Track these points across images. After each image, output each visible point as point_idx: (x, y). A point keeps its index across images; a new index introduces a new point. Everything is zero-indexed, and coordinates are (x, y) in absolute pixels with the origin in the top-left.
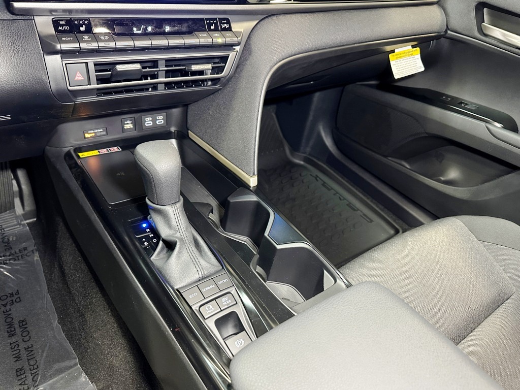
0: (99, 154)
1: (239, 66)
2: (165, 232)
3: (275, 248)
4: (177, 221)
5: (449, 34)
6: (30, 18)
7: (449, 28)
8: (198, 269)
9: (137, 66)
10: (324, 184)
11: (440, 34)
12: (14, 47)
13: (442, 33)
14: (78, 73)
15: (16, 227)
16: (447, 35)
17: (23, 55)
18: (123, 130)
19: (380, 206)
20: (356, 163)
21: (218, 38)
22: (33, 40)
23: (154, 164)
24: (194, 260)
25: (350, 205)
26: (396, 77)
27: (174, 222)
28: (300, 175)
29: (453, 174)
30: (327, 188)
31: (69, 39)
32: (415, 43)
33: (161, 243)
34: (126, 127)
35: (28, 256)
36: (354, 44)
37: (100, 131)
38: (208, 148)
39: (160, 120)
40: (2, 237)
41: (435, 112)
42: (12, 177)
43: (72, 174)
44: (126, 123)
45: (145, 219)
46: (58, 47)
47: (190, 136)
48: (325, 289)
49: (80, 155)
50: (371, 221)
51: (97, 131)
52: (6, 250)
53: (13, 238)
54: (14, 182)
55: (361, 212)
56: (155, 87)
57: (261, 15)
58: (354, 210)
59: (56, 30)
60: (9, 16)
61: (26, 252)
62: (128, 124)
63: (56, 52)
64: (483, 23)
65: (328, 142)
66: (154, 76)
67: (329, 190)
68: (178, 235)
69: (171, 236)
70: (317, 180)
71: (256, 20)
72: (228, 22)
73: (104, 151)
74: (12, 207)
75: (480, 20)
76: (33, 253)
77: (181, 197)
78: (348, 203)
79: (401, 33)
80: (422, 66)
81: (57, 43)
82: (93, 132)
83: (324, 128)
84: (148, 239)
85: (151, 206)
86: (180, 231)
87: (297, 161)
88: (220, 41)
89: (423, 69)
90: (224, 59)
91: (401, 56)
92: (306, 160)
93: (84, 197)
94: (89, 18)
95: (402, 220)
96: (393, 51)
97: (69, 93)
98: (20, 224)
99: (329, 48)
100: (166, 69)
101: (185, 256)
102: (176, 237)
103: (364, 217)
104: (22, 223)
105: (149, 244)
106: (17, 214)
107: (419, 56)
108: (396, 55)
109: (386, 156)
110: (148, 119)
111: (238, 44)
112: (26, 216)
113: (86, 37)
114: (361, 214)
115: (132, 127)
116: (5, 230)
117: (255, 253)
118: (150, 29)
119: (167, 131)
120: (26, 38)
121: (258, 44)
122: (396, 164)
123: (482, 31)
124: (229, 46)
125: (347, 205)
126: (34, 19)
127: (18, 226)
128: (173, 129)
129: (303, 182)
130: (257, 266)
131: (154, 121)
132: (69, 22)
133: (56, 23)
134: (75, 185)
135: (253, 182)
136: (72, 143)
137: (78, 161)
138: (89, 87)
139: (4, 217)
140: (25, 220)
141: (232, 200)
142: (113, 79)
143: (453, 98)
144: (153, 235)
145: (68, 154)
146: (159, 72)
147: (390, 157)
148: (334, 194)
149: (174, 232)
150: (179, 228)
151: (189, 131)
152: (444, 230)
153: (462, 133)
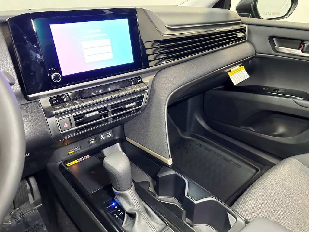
0: (78, 162)
1: (150, 99)
2: (127, 207)
3: (194, 203)
4: (133, 199)
5: (258, 55)
6: (38, 100)
7: (257, 52)
8: (153, 229)
9: (97, 113)
10: (206, 148)
11: (253, 56)
12: (30, 117)
13: (254, 56)
14: (65, 123)
15: (31, 212)
16: (257, 56)
17: (36, 121)
18: (90, 145)
19: (243, 156)
20: (222, 133)
21: (137, 88)
22: (40, 112)
23: (116, 168)
24: (148, 223)
25: (224, 159)
26: (235, 84)
27: (132, 201)
28: (191, 145)
29: (281, 130)
30: (208, 150)
31: (59, 107)
32: (241, 64)
33: (126, 215)
34: (91, 142)
35: (40, 229)
36: (209, 73)
37: (77, 149)
38: (138, 145)
39: (109, 134)
40: (23, 220)
41: (261, 98)
42: (26, 181)
43: (65, 178)
44: (91, 140)
45: (113, 201)
46: (54, 113)
47: (127, 140)
48: (231, 226)
49: (67, 164)
50: (240, 166)
51: (75, 149)
52: (26, 228)
53: (29, 219)
54: (27, 184)
55: (233, 162)
56: (107, 121)
57: (157, 70)
58: (228, 161)
59: (52, 104)
60: (26, 102)
61: (38, 226)
62: (92, 141)
63: (53, 116)
64: (276, 46)
65: (203, 123)
66: (106, 115)
67: (210, 151)
68: (135, 208)
69: (131, 209)
70: (201, 147)
71: (154, 74)
72: (140, 78)
73: (81, 159)
74: (27, 200)
75: (273, 45)
76: (42, 226)
77: (132, 183)
78: (223, 157)
79: (232, 61)
80: (248, 75)
81: (53, 111)
82: (73, 150)
83: (198, 117)
84: (118, 213)
85: (116, 193)
86: (136, 205)
87: (186, 137)
88: (138, 89)
89: (248, 76)
90: (142, 98)
91: (235, 72)
92: (192, 136)
93: (75, 191)
94: (68, 93)
95: (258, 162)
96: (230, 71)
97: (61, 134)
98: (33, 209)
99: (196, 79)
100: (112, 110)
101: (143, 222)
102: (135, 210)
103: (235, 164)
104: (34, 208)
105: (119, 217)
106: (31, 203)
107: (244, 70)
108: (232, 72)
109: (238, 126)
110: (103, 135)
111: (148, 89)
112: (36, 204)
113: (68, 104)
114: (233, 163)
115: (94, 142)
116: (25, 215)
117: (183, 210)
118: (100, 92)
119: (113, 139)
120: (36, 111)
121: (157, 86)
122: (245, 130)
123: (276, 51)
124: (143, 91)
125: (223, 159)
126: (39, 101)
127: (32, 211)
128: (117, 138)
129: (193, 149)
130: (186, 218)
131: (106, 135)
132: (58, 98)
133: (51, 100)
134: (68, 185)
135: (170, 162)
136: (62, 159)
137: (67, 168)
138: (72, 129)
139: (24, 207)
140: (36, 206)
141: (160, 175)
142: (84, 122)
143: (269, 88)
144: (120, 210)
145: (61, 166)
146: (108, 113)
147: (241, 126)
148: (214, 154)
149: (133, 207)
150: (135, 203)
151: (126, 137)
152: (288, 167)
153: (280, 107)
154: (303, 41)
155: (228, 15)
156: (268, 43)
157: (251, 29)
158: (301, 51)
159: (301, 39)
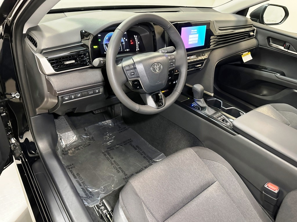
7: (259, 45)
13: (257, 47)
16: (259, 47)
21: (202, 58)
26: (244, 62)
32: (249, 51)
64: (270, 43)
72: (204, 53)
76: (128, 128)
80: (252, 57)
85: (196, 100)
89: (252, 59)
101: (209, 109)
107: (250, 55)
108: (244, 55)
117: (221, 110)
123: (270, 45)
135: (212, 95)
143: (262, 67)
144: (196, 107)
149: (204, 105)
154: (286, 42)
155: (246, 21)
156: (266, 40)
157: (258, 31)
158: (283, 47)
159: (285, 41)
